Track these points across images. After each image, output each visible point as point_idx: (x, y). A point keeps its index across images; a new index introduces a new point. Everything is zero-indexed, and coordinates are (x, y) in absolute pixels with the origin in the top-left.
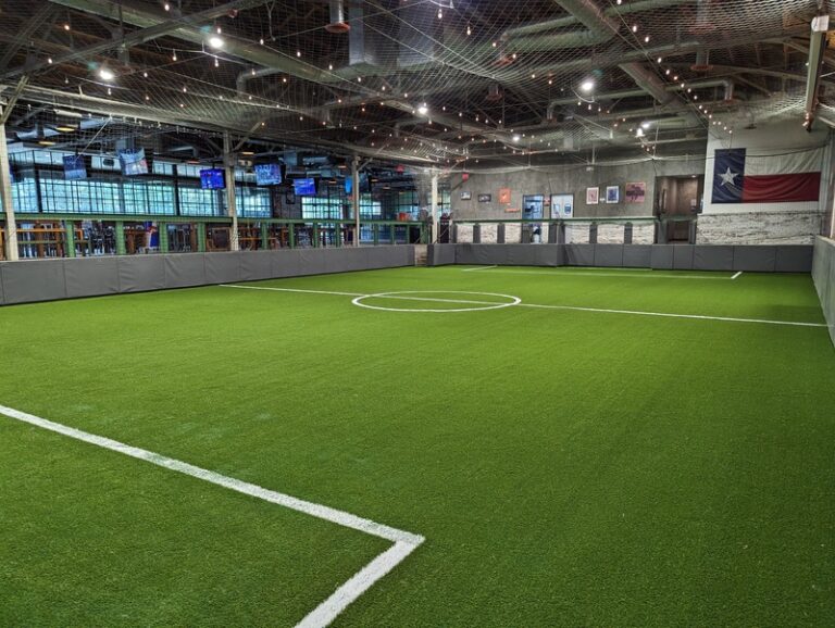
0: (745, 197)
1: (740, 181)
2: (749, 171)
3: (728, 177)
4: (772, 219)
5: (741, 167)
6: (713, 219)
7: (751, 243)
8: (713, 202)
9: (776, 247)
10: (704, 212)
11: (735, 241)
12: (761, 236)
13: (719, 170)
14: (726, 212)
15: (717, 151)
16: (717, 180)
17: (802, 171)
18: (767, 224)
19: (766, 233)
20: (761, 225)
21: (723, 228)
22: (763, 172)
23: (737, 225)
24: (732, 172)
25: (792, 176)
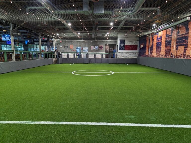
0: (125, 49)
1: (124, 46)
2: (126, 44)
3: (122, 45)
4: (130, 53)
5: (124, 43)
6: (120, 53)
7: (127, 58)
8: (120, 50)
9: (131, 59)
10: (118, 52)
11: (124, 58)
12: (128, 57)
13: (120, 44)
14: (122, 52)
15: (120, 40)
16: (120, 46)
17: (135, 45)
18: (129, 54)
19: (129, 56)
20: (128, 54)
21: (122, 55)
22: (128, 44)
23: (124, 55)
24: (123, 44)
25: (133, 45)
